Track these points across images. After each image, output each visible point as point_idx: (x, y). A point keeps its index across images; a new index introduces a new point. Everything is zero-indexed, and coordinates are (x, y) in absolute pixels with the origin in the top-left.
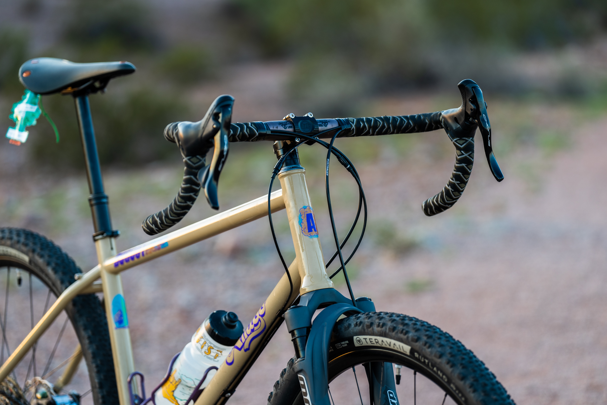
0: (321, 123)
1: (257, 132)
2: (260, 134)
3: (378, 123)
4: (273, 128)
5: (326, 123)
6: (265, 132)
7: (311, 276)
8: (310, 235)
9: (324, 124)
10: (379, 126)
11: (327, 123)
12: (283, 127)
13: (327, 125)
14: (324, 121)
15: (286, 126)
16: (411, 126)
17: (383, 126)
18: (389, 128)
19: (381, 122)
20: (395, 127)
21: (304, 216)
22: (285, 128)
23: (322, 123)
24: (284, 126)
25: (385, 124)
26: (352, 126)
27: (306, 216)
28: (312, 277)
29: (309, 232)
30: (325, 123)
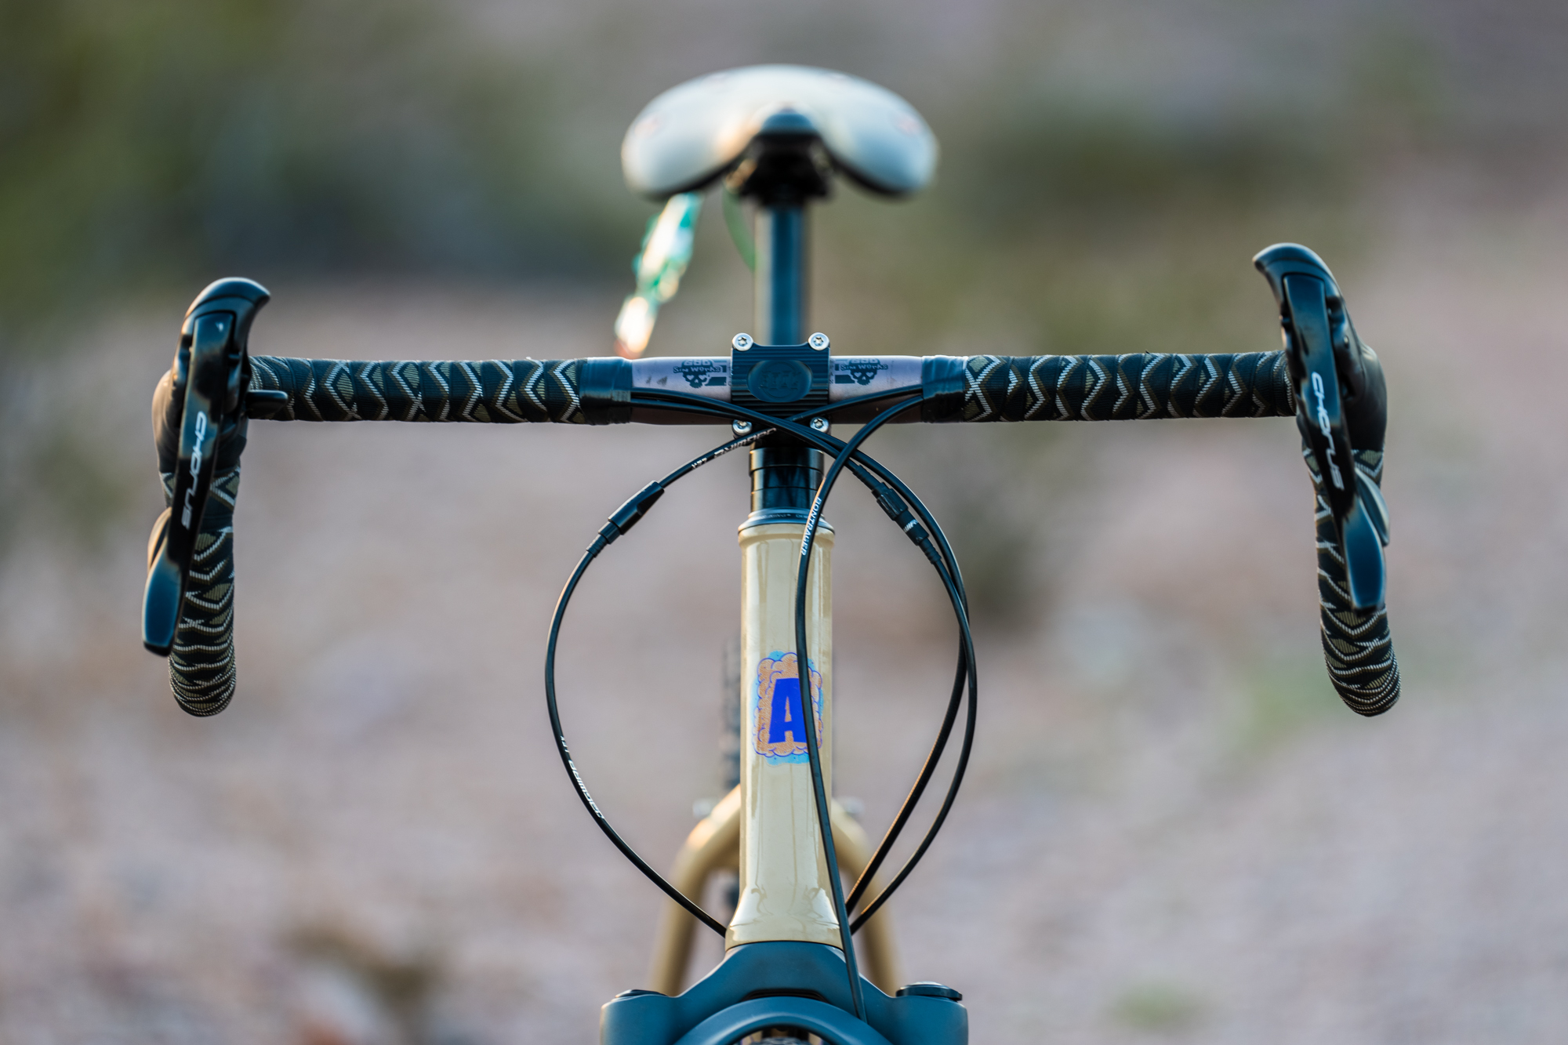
0: (848, 373)
1: (577, 393)
2: (584, 401)
3: (1089, 379)
4: (648, 382)
5: (870, 371)
6: (609, 397)
7: (762, 892)
8: (771, 754)
9: (858, 375)
10: (1092, 388)
11: (875, 372)
12: (687, 380)
13: (872, 377)
14: (869, 363)
15: (702, 377)
16: (1233, 392)
17: (1110, 391)
18: (1135, 396)
19: (1102, 375)
20: (1161, 394)
21: (767, 686)
22: (693, 384)
23: (853, 372)
24: (690, 377)
25: (1120, 384)
26: (967, 386)
27: (773, 686)
28: (763, 897)
29: (771, 741)
30: (865, 372)
